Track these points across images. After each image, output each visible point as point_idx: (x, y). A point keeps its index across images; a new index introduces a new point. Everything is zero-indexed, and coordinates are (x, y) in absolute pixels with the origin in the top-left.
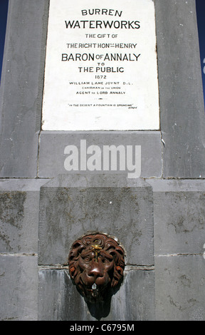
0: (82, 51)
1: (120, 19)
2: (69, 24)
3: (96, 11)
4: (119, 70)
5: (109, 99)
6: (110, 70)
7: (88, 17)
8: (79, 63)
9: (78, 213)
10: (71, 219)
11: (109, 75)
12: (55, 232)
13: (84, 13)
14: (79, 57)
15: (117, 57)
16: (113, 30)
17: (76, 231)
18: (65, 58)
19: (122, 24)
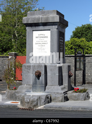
0: (38, 42)
1: (44, 36)
2: (36, 37)
3: (41, 35)
4: (44, 46)
5: (43, 51)
6: (43, 46)
7: (39, 36)
8: (38, 45)
9: (36, 68)
10: (35, 69)
11: (43, 47)
12: (34, 70)
13: (39, 35)
14: (38, 44)
15: (44, 43)
16: (43, 38)
17: (36, 70)
18: (36, 44)
19: (45, 37)
